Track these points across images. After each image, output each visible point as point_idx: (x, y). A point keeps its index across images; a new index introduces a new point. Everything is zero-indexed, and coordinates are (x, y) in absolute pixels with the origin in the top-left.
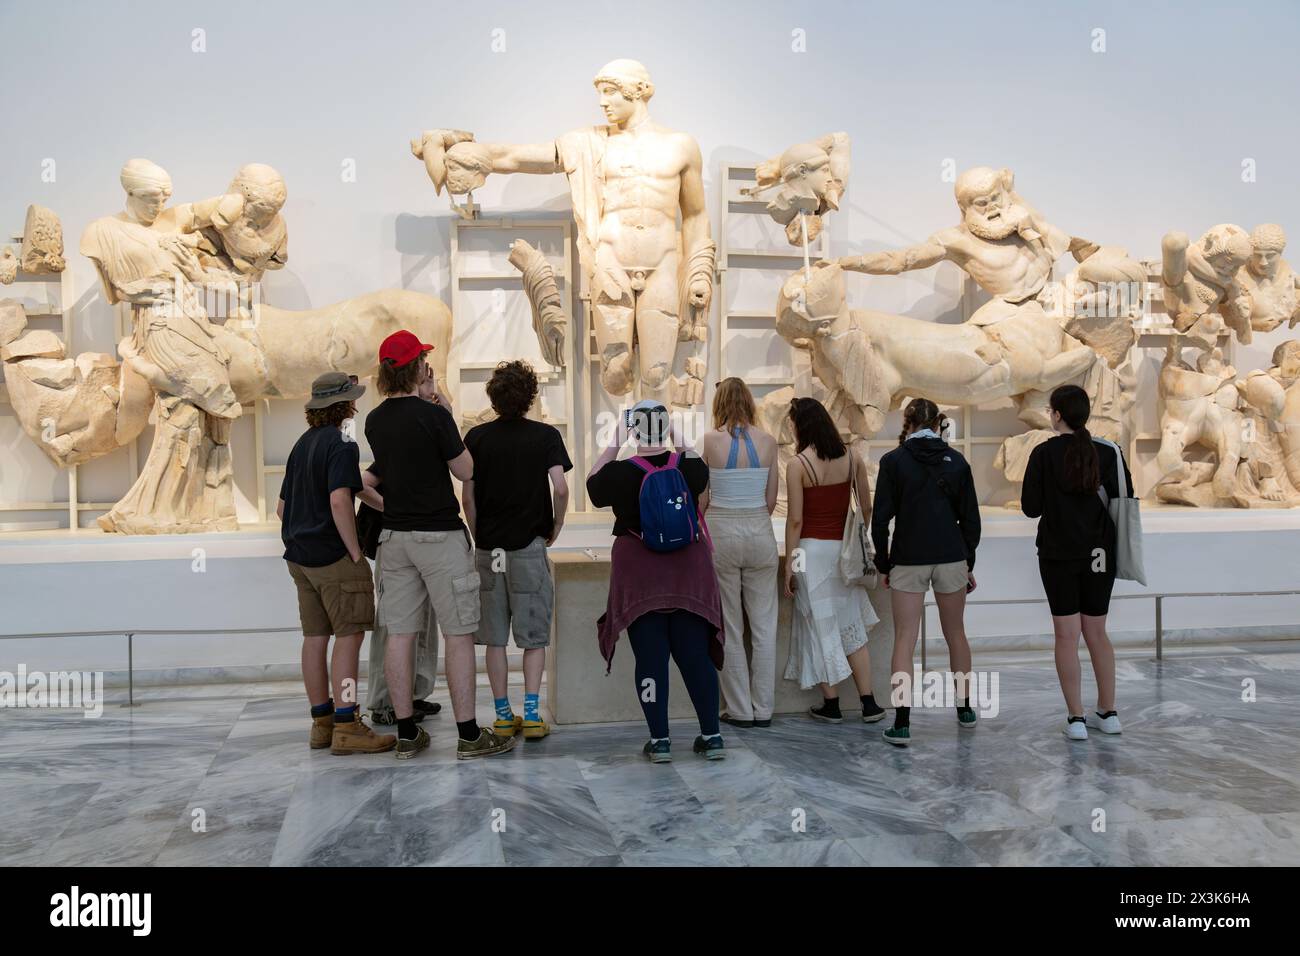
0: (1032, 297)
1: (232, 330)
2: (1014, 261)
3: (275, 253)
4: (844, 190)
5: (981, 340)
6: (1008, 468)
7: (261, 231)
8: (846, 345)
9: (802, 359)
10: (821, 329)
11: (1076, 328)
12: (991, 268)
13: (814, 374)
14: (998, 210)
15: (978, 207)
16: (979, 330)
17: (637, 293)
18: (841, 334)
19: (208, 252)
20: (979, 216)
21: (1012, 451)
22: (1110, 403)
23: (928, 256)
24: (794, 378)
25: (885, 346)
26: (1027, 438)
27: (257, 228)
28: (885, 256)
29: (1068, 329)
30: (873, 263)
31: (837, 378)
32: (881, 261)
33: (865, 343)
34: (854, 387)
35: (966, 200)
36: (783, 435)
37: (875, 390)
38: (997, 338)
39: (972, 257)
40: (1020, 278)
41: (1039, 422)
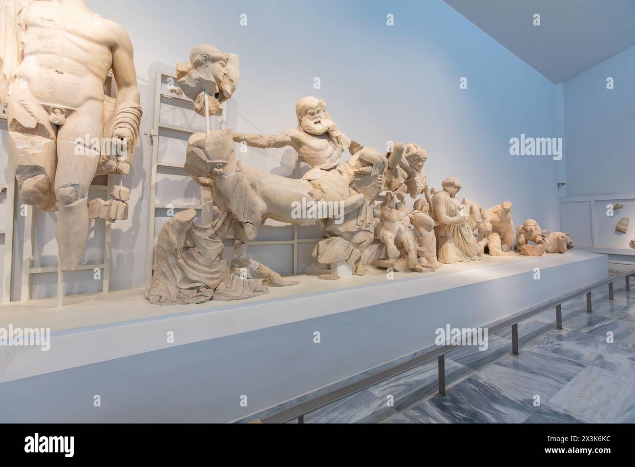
0: (335, 167)
2: (327, 147)
4: (235, 89)
5: (309, 188)
6: (319, 256)
8: (233, 182)
9: (206, 194)
10: (216, 169)
11: (354, 185)
12: (315, 150)
13: (214, 204)
14: (319, 119)
15: (309, 116)
16: (308, 183)
17: (57, 127)
18: (230, 173)
20: (309, 121)
21: (322, 248)
22: (370, 224)
23: (282, 140)
24: (202, 206)
25: (258, 187)
26: (330, 241)
28: (258, 136)
29: (350, 185)
30: (252, 138)
31: (228, 204)
32: (256, 138)
33: (246, 182)
34: (238, 210)
35: (304, 111)
36: (188, 241)
37: (252, 212)
38: (318, 187)
39: (304, 144)
40: (329, 157)
41: (336, 233)
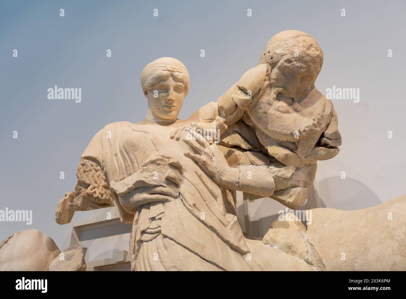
1: (273, 242)
3: (323, 136)
7: (296, 105)
19: (238, 147)
27: (291, 102)
